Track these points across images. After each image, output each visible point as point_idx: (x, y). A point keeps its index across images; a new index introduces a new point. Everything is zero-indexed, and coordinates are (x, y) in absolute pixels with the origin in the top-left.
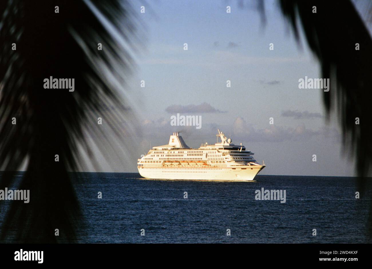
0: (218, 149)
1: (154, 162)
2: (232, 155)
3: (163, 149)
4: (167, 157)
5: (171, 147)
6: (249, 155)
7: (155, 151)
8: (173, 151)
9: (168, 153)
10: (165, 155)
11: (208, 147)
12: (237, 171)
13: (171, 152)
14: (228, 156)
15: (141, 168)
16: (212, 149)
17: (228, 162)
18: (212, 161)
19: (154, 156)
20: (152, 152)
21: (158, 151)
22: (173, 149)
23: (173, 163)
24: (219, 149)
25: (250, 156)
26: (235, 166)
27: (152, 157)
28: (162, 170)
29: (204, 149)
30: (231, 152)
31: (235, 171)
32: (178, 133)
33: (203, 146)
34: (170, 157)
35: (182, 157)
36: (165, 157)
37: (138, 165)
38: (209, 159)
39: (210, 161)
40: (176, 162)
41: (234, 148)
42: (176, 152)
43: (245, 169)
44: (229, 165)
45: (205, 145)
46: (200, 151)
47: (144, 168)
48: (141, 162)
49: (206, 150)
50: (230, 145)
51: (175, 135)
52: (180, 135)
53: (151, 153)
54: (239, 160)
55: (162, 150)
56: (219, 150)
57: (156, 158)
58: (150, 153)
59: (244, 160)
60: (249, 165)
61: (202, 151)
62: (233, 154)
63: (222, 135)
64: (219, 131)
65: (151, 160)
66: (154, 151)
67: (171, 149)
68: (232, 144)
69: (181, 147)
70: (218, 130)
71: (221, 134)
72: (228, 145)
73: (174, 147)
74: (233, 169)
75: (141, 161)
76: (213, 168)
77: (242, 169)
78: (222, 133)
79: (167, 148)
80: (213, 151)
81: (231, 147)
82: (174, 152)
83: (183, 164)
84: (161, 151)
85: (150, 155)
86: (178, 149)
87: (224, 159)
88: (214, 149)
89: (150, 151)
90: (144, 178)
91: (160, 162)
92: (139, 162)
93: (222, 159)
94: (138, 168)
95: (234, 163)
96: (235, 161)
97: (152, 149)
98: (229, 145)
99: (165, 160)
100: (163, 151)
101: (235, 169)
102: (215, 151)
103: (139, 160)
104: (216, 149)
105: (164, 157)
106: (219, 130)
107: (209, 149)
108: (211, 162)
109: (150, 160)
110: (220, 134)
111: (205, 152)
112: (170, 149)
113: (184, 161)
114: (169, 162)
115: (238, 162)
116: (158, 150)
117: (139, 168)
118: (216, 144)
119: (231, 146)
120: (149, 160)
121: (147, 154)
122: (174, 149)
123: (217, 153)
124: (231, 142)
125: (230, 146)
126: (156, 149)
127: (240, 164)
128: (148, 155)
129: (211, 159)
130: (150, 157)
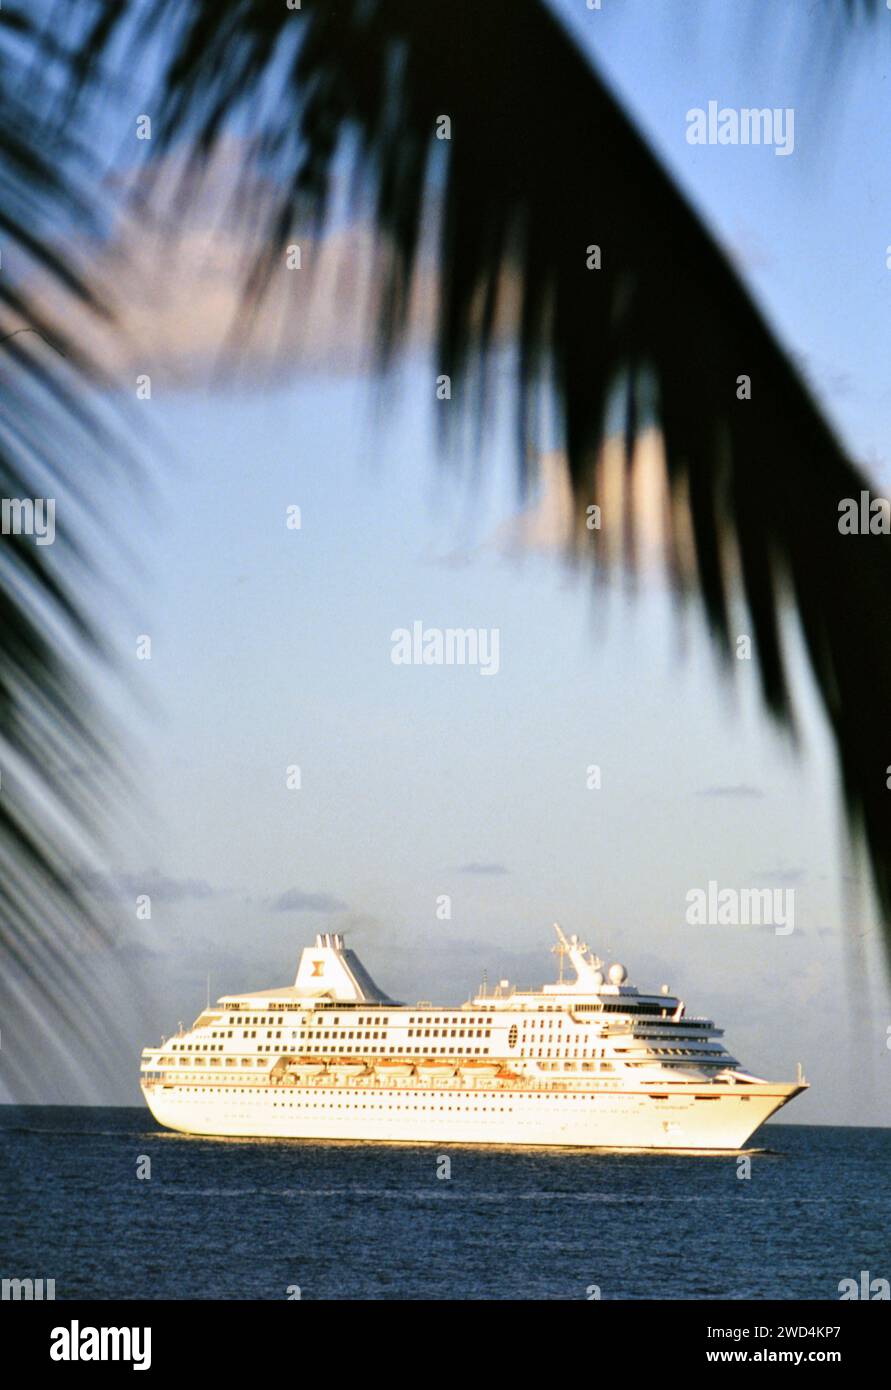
0: (573, 1008)
1: (230, 1061)
2: (644, 1037)
3: (270, 1005)
4: (299, 1042)
5: (313, 996)
6: (706, 1038)
7: (236, 1015)
8: (329, 1017)
9: (304, 1022)
10: (286, 1033)
11: (516, 1000)
12: (673, 1108)
13: (320, 1021)
14: (627, 1040)
15: (158, 1088)
16: (541, 1010)
17: (628, 1065)
18: (543, 1061)
19: (230, 1034)
20: (219, 1018)
21: (252, 1016)
22: (328, 1006)
23: (331, 1069)
24: (579, 1008)
25: (710, 1040)
26: (661, 1083)
27: (218, 1041)
28: (273, 1096)
29: (493, 1009)
30: (640, 1023)
31: (667, 1108)
32: (341, 939)
33: (490, 994)
34: (314, 1042)
35: (379, 1043)
36: (287, 1040)
37: (142, 1074)
38: (527, 1054)
39: (532, 1063)
40: (350, 1062)
41: (644, 1004)
42: (349, 1019)
43: (715, 1097)
44: (632, 1079)
45: (498, 990)
46: (477, 1016)
47: (176, 1088)
48: (162, 1059)
49: (504, 1011)
50: (624, 992)
51: (325, 945)
52: (348, 947)
53: (214, 1023)
54: (676, 1057)
55: (270, 1010)
56: (579, 1015)
57: (238, 1046)
58: (207, 1022)
59: (694, 1058)
60: (725, 1082)
61: (485, 1016)
62: (648, 1032)
63: (574, 948)
64: (558, 929)
65: (217, 1053)
66: (228, 1015)
67: (317, 1005)
68: (629, 988)
69: (363, 1000)
70: (556, 925)
71: (571, 943)
72: (614, 990)
73: (326, 995)
74: (655, 1097)
75: (159, 1057)
76: (546, 1091)
77: (698, 1098)
78: (574, 939)
79: (297, 1002)
80: (546, 1017)
81: (632, 1002)
82: (336, 1021)
83: (382, 1072)
84: (268, 1015)
85: (209, 1031)
86: (350, 1006)
87: (610, 1053)
88: (550, 1009)
89: (206, 1013)
90: (170, 1130)
91: (261, 1061)
92: (149, 1059)
93: (598, 1054)
94: (143, 1086)
95: (656, 1072)
96: (660, 1065)
97: (215, 1006)
98: (617, 992)
99: (288, 1053)
100: (276, 1015)
101: (664, 1097)
102: (555, 1017)
103: (147, 1052)
104: (559, 1010)
105: (281, 1043)
106: (561, 927)
107: (519, 1007)
108: (539, 1064)
109: (207, 1056)
110: (567, 947)
111: (502, 1022)
112: (313, 1007)
113: (386, 1061)
114: (309, 1061)
115: (672, 1066)
116: (247, 1010)
117: (148, 1085)
118: (547, 989)
119: (624, 995)
120: (201, 1053)
121: (188, 1027)
122: (331, 1005)
123: (569, 1027)
124: (623, 980)
125: (626, 999)
126: (236, 1007)
127: (691, 1075)
128: (196, 1032)
129: (536, 1053)
130: (210, 1042)
